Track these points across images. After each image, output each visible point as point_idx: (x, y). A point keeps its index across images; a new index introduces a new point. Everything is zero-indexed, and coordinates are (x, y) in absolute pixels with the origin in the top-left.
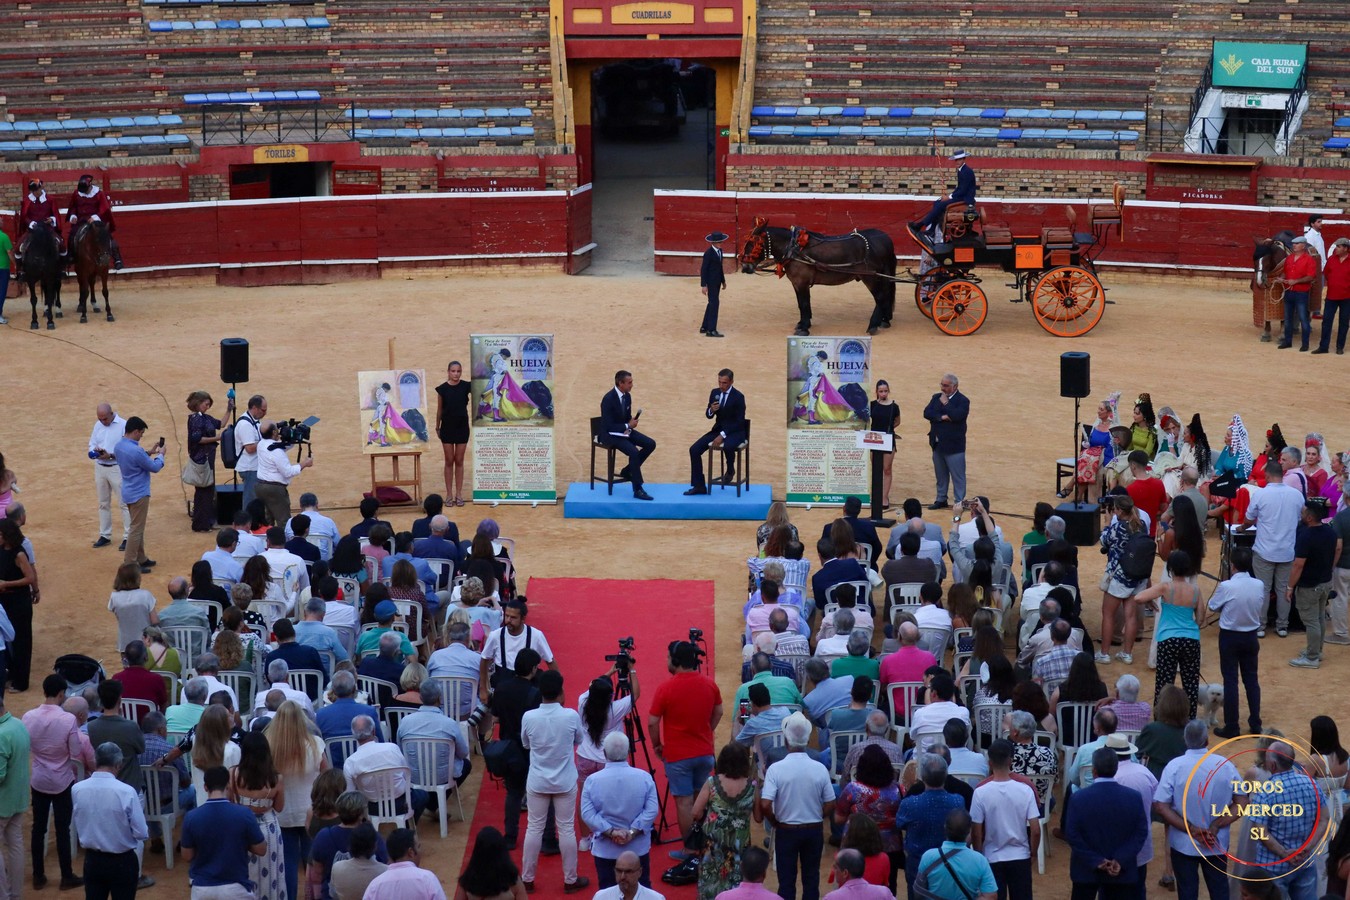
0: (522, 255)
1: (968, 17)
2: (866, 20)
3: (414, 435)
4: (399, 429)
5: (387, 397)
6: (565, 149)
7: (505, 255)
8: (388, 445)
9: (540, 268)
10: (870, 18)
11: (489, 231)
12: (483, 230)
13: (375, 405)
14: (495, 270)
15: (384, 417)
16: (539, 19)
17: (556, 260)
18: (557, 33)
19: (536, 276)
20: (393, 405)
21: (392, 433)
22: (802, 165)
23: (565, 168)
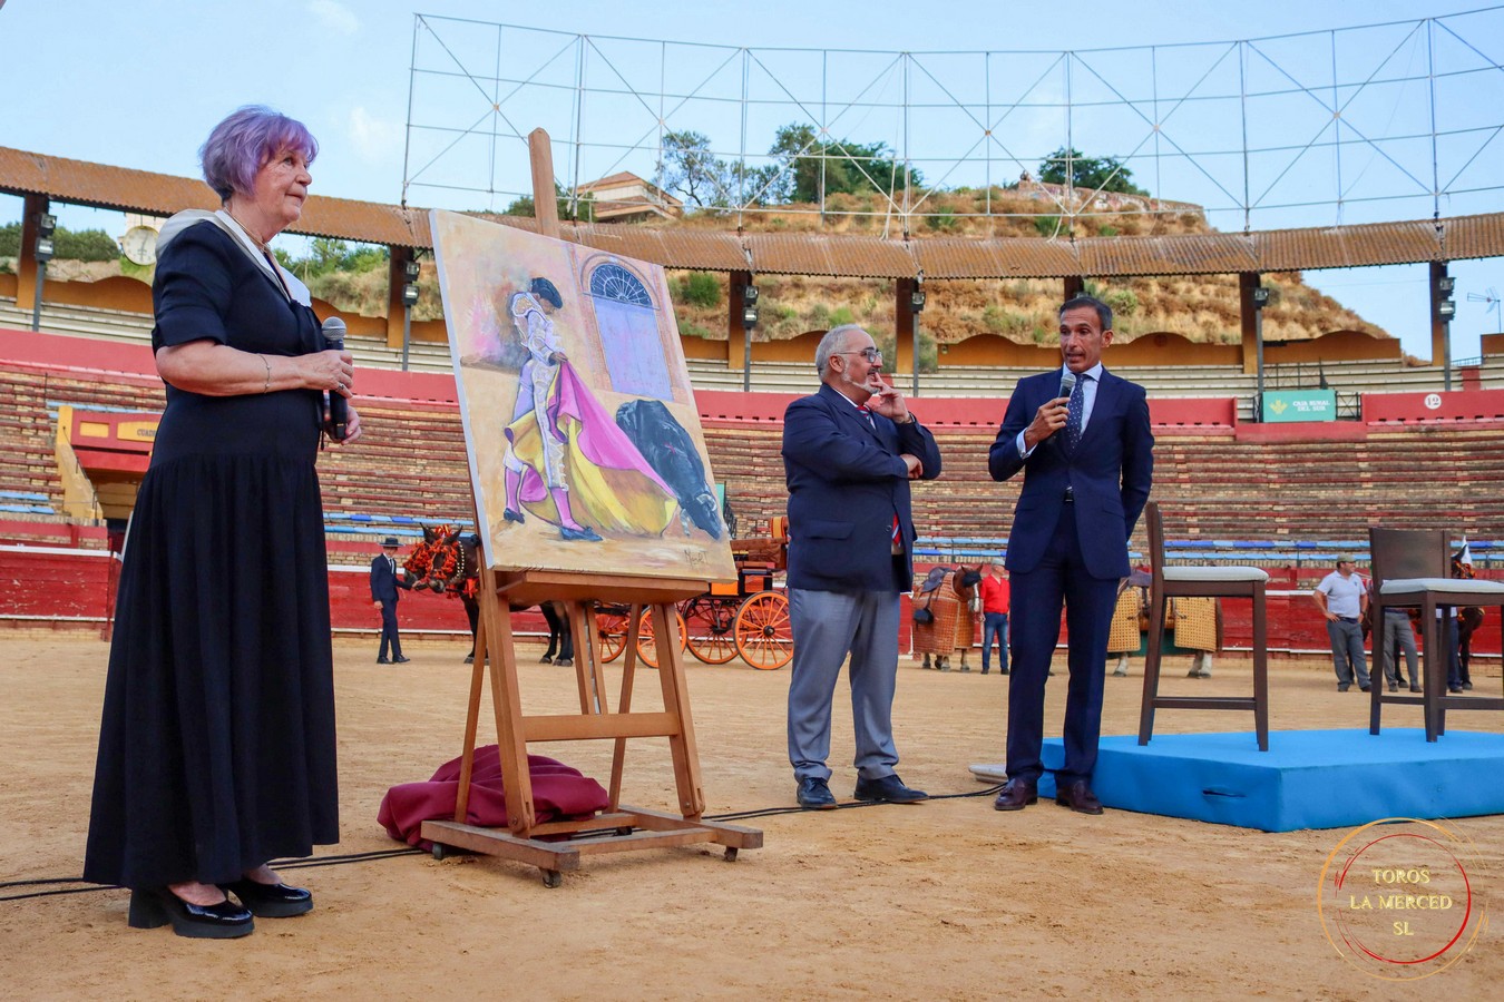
0: (55, 617)
1: (423, 465)
2: (337, 462)
3: (672, 507)
4: (618, 475)
5: (554, 334)
6: (97, 521)
7: (38, 617)
8: (587, 534)
9: (75, 633)
10: (341, 460)
11: (19, 590)
12: (13, 588)
13: (512, 357)
14: (24, 633)
15: (554, 413)
16: (39, 437)
17: (93, 626)
18: (63, 442)
19: (70, 640)
20: (584, 370)
21: (594, 486)
22: (335, 551)
23: (96, 540)
